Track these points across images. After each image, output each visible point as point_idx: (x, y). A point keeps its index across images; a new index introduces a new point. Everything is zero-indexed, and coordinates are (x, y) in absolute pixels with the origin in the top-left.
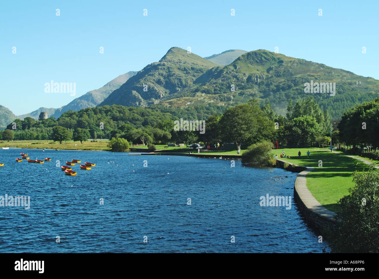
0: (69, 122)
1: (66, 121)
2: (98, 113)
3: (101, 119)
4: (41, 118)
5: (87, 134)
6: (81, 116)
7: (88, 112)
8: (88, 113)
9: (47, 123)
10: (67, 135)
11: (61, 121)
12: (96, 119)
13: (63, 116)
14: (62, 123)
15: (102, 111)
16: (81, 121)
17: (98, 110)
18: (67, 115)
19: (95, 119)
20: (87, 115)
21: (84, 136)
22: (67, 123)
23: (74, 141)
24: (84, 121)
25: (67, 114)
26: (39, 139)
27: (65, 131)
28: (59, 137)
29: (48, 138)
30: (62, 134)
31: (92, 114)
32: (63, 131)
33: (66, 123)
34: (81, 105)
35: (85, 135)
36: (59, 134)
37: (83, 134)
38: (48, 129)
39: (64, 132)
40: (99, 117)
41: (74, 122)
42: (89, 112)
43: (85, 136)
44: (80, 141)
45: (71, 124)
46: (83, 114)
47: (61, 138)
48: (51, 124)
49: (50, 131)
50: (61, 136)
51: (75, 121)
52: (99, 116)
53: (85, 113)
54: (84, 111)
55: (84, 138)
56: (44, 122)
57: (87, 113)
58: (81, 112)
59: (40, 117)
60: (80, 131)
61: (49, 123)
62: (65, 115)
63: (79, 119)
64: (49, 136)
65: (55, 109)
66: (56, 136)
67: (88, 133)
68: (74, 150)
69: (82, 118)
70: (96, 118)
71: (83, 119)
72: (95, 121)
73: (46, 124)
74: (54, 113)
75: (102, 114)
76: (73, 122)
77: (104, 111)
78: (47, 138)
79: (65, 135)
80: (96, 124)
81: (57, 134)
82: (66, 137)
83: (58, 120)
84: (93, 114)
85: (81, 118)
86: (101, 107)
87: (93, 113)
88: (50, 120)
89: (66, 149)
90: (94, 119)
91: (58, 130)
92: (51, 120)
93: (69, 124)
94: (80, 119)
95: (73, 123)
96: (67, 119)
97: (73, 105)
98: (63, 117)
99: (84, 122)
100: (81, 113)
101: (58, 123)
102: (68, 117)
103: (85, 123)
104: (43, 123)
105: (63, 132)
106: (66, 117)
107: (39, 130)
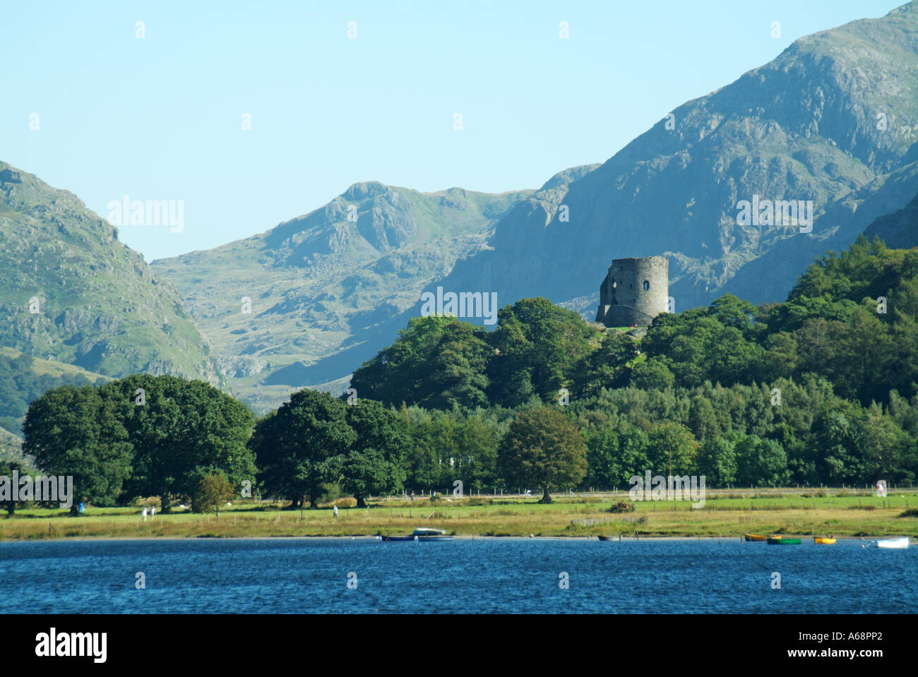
1: (854, 334)
4: (614, 302)
9: (697, 346)
11: (814, 333)
13: (817, 293)
14: (832, 352)
18: (846, 283)
22: (868, 346)
25: (844, 270)
29: (788, 473)
38: (742, 402)
45: (905, 355)
48: (735, 360)
56: (670, 339)
59: (604, 301)
61: (714, 353)
62: (826, 282)
64: (792, 454)
73: (685, 356)
78: (781, 471)
83: (786, 320)
88: (713, 320)
92: (721, 319)
93: (887, 359)
96: (862, 316)
98: (821, 300)
101: (795, 345)
102: (857, 296)
104: (660, 346)
106: (837, 294)
107: (676, 408)
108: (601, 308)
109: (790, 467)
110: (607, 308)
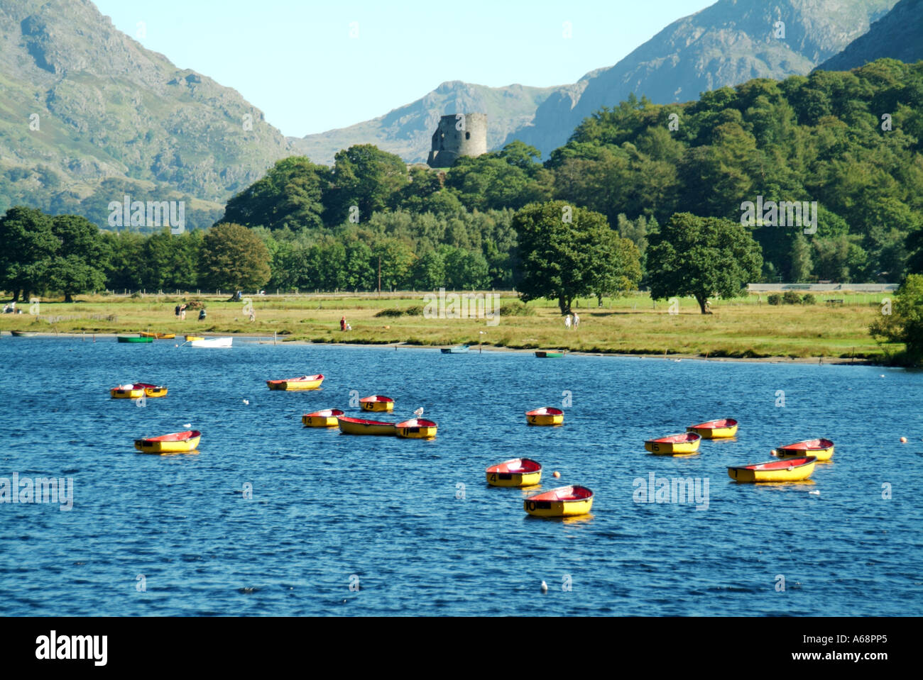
0: (626, 174)
1: (606, 170)
2: (822, 113)
3: (846, 154)
4: (442, 148)
5: (739, 254)
6: (707, 135)
7: (751, 111)
8: (756, 117)
9: (484, 181)
10: (607, 256)
11: (573, 169)
12: (806, 150)
13: (589, 139)
14: (583, 184)
15: (854, 96)
16: (707, 167)
17: (823, 96)
18: (613, 131)
19: (800, 152)
20: (745, 128)
21: (720, 267)
22: (611, 179)
23: (655, 296)
24: (724, 169)
25: (615, 121)
26: (428, 286)
27: (594, 231)
28: (553, 272)
29: (489, 279)
30: (574, 255)
31: (780, 120)
32: (584, 235)
33: (607, 182)
34: (713, 66)
35: (730, 259)
36: (557, 256)
37: (715, 252)
38: (491, 223)
39: (589, 240)
40: (832, 140)
41: (660, 173)
42: (761, 111)
43: (729, 266)
44: (692, 300)
45: (640, 187)
46: (723, 120)
47: (567, 277)
48: (507, 191)
49: (501, 232)
50: (569, 264)
51: (663, 167)
52: (832, 131)
53: (737, 114)
54: (726, 106)
55: (721, 279)
56: (463, 176)
57: (747, 118)
58: (707, 108)
59: (434, 148)
60: (694, 235)
61: (493, 185)
62: (597, 131)
63: (690, 157)
64: (493, 264)
65: (535, 93)
66: (535, 266)
67: (745, 244)
68: (644, 357)
69: (715, 149)
70: (807, 147)
71: (718, 155)
72: (802, 167)
73: (474, 189)
74: (533, 117)
75: (850, 122)
76: (652, 173)
77: (865, 98)
78: (482, 278)
79: (596, 262)
80: (807, 188)
81: (543, 256)
82: (599, 269)
83: (556, 160)
84: (787, 121)
85: (706, 147)
86: (848, 74)
87: (789, 111)
88: (502, 163)
89: (595, 351)
90: (792, 155)
91: (546, 231)
92: (509, 161)
93: (626, 189)
94: (701, 153)
95: (654, 183)
96: (615, 157)
97: (657, 62)
98: (590, 145)
99: (726, 175)
100: (709, 113)
101: (553, 179)
102: (618, 141)
103: (736, 179)
104: (456, 182)
105: (583, 241)
106: (604, 140)
107: (434, 229)
108: (431, 154)
109: (491, 274)
110: (436, 153)
